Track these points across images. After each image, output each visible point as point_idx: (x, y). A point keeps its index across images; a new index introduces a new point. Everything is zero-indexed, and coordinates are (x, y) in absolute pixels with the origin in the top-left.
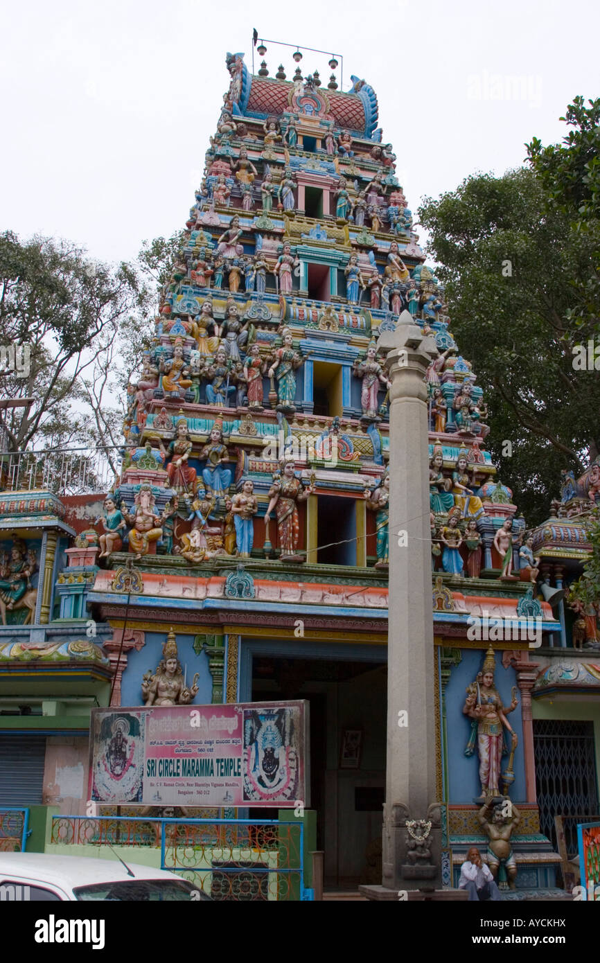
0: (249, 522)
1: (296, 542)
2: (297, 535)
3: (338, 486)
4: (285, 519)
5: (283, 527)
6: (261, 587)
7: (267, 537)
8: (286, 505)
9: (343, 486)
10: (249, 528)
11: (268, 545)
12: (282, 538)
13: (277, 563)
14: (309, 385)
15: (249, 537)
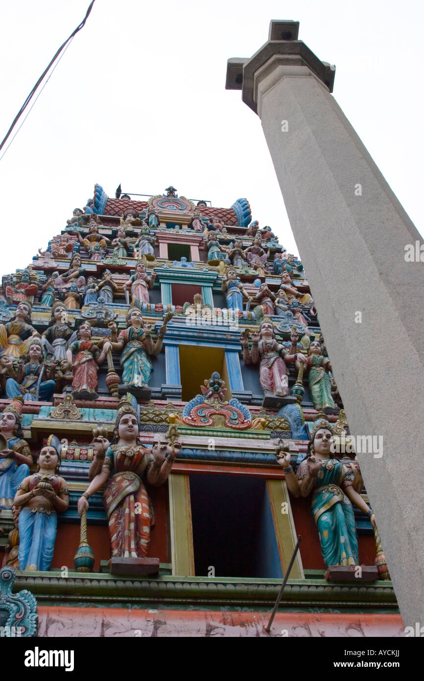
0: (46, 517)
1: (144, 542)
2: (146, 529)
3: (228, 455)
4: (121, 504)
5: (117, 518)
6: (54, 617)
7: (83, 537)
8: (121, 481)
9: (236, 455)
10: (44, 526)
11: (84, 551)
12: (114, 538)
13: (100, 578)
14: (174, 370)
15: (43, 541)
